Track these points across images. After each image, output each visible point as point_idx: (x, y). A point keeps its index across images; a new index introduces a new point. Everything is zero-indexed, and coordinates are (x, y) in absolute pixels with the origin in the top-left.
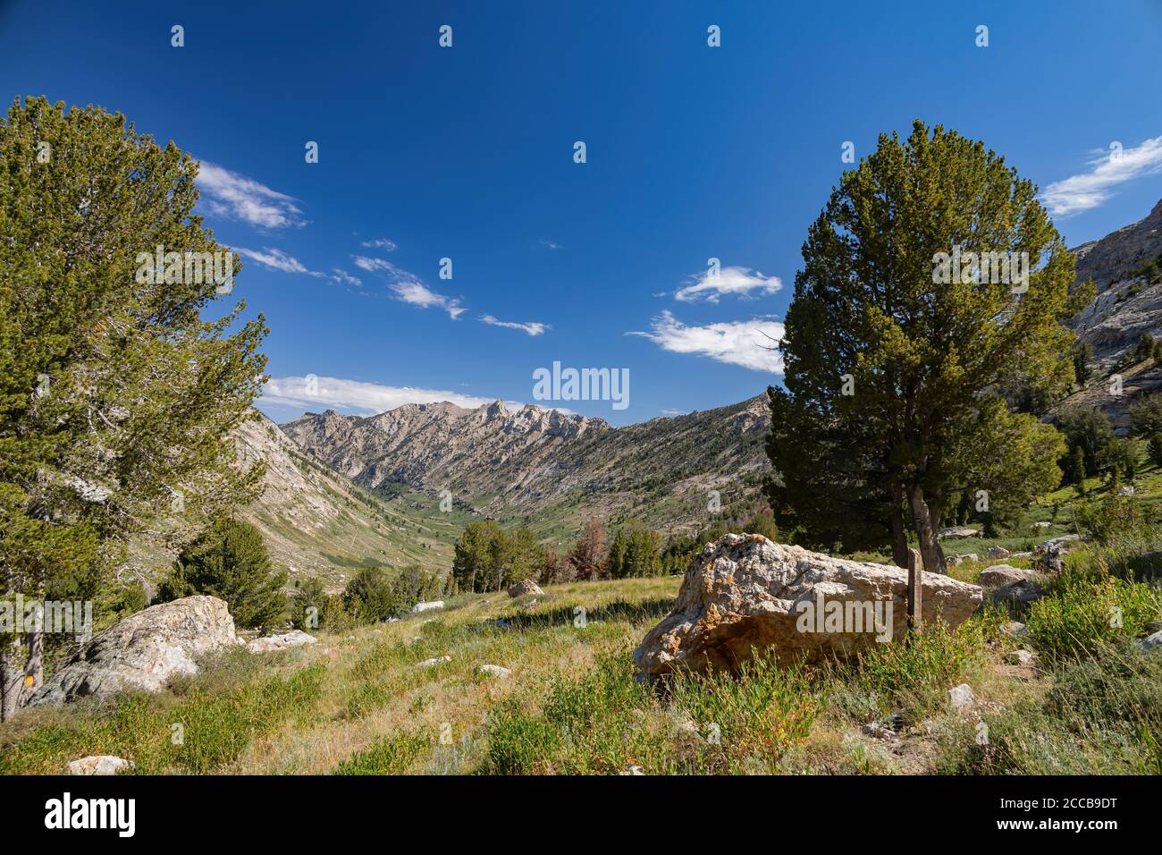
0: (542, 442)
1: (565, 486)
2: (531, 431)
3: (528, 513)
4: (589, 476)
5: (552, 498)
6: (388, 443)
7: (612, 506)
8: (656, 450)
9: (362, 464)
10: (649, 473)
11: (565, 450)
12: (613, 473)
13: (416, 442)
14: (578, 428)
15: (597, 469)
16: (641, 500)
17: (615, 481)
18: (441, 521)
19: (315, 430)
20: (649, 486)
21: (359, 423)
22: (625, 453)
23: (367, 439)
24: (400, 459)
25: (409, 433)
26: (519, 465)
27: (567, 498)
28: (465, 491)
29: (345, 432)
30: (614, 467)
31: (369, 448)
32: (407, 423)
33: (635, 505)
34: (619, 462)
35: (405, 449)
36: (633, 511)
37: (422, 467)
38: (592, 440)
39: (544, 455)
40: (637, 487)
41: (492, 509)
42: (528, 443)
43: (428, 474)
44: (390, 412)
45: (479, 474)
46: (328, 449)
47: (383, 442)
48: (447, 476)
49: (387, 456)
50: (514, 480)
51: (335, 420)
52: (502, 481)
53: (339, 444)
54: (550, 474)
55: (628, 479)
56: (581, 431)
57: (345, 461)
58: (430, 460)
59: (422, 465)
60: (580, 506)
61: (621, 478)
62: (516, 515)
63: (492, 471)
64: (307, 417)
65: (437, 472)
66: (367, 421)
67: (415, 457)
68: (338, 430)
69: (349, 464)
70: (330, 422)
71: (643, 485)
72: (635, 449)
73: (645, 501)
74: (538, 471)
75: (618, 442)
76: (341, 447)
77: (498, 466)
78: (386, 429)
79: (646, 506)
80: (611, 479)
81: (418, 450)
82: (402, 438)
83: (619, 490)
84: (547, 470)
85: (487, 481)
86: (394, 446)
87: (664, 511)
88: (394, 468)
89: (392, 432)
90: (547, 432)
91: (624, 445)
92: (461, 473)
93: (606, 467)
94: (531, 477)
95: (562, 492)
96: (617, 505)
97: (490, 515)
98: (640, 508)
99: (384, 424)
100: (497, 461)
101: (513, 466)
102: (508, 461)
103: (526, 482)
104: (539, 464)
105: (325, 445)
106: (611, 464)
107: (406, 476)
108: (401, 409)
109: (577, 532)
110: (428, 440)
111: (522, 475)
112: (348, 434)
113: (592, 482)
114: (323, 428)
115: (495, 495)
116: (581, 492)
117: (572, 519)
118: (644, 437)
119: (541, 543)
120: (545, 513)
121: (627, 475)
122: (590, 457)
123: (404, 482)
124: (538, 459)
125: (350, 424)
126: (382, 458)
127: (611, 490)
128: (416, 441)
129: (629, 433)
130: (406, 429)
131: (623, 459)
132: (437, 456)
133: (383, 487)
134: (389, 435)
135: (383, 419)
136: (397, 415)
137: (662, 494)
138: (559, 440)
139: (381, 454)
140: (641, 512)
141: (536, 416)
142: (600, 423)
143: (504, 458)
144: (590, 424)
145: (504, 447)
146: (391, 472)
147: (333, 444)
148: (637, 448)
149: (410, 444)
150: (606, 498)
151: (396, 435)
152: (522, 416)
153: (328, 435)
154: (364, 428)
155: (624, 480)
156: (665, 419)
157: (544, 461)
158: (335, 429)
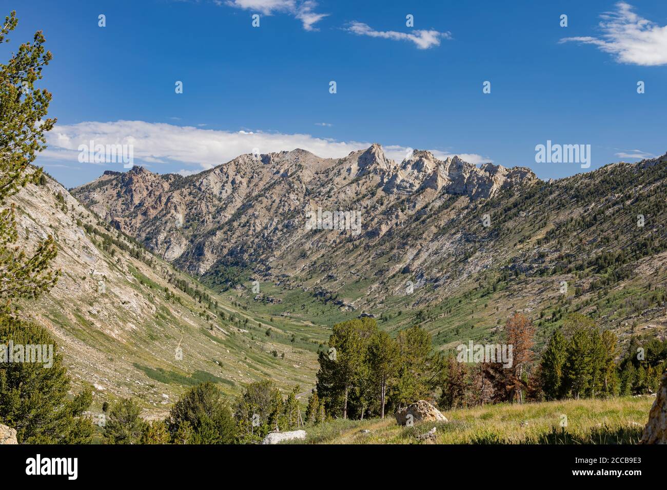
0: (438, 204)
1: (474, 267)
2: (422, 189)
3: (422, 307)
4: (508, 252)
5: (455, 285)
6: (220, 210)
7: (545, 295)
8: (608, 212)
9: (185, 242)
10: (598, 246)
11: (474, 215)
12: (545, 248)
13: (259, 209)
14: (491, 183)
15: (521, 242)
16: (587, 286)
17: (547, 259)
18: (298, 320)
19: (119, 195)
20: (599, 266)
21: (178, 183)
22: (563, 217)
23: (190, 205)
24: (237, 234)
25: (248, 195)
26: (406, 238)
27: (476, 285)
28: (330, 277)
29: (160, 197)
30: (547, 239)
31: (193, 218)
32: (245, 181)
33: (578, 294)
34: (553, 231)
35: (244, 219)
36: (575, 302)
37: (267, 244)
38: (512, 200)
39: (442, 223)
40: (580, 268)
41: (369, 301)
42: (419, 206)
43: (277, 253)
44: (221, 168)
45: (349, 252)
46: (138, 221)
47: (212, 210)
48: (303, 255)
49: (220, 228)
50: (399, 260)
51: (145, 181)
52: (382, 262)
53: (153, 213)
54: (452, 250)
55: (568, 256)
56: (495, 187)
57: (161, 237)
58: (279, 234)
59: (268, 240)
60: (496, 295)
61: (556, 255)
62: (404, 310)
63: (367, 247)
64: (107, 177)
65: (290, 251)
66: (190, 181)
67: (258, 229)
68: (150, 195)
69: (167, 242)
70: (138, 184)
71: (590, 264)
72: (577, 212)
73: (593, 287)
74: (434, 246)
75: (551, 202)
76: (156, 218)
77: (377, 240)
78: (216, 191)
79: (594, 295)
80: (542, 256)
81: (262, 219)
82: (238, 203)
83: (554, 272)
84: (447, 245)
85: (362, 262)
86: (228, 215)
87: (623, 302)
88: (229, 245)
89: (224, 196)
90: (447, 190)
91: (561, 206)
92: (323, 251)
93: (534, 239)
94: (424, 256)
95: (470, 277)
96: (551, 294)
97: (366, 310)
98: (586, 297)
99: (213, 183)
100: (374, 234)
101: (397, 239)
102: (390, 233)
103: (417, 263)
104: (436, 237)
105: (133, 215)
106: (541, 235)
107: (246, 256)
108: (236, 162)
109: (493, 334)
110: (275, 205)
111: (411, 253)
112: (164, 200)
113: (514, 260)
114: (129, 191)
115: (373, 281)
116: (498, 275)
117: (485, 314)
118: (590, 193)
119: (442, 349)
120: (447, 306)
121: (565, 250)
122: (510, 224)
123: (245, 265)
124: (434, 230)
125: (166, 186)
126: (213, 233)
127: (542, 272)
128: (258, 207)
129: (567, 189)
130: (243, 190)
131: (559, 226)
132: (289, 228)
133: (215, 272)
134: (220, 199)
135: (212, 177)
136: (231, 173)
137: (619, 277)
138: (463, 201)
139: (210, 226)
140: (587, 303)
141: (429, 166)
142: (523, 175)
143: (384, 229)
144: (509, 176)
145: (384, 213)
146: (225, 251)
147: (145, 214)
148: (581, 210)
149: (250, 211)
150: (534, 284)
151: (230, 199)
152: (409, 167)
153: (137, 201)
154: (186, 191)
155: (560, 257)
156: (621, 165)
157: (442, 231)
158: (145, 193)
